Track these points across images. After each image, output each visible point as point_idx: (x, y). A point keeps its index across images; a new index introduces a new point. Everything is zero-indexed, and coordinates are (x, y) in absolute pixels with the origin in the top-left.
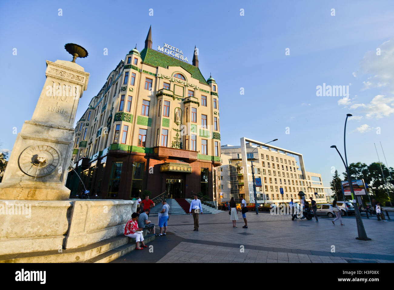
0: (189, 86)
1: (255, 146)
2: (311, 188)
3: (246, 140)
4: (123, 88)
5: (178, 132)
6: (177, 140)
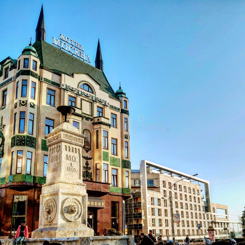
0: (98, 101)
1: (155, 171)
2: (215, 223)
3: (147, 164)
4: (21, 102)
5: (88, 161)
6: (87, 170)
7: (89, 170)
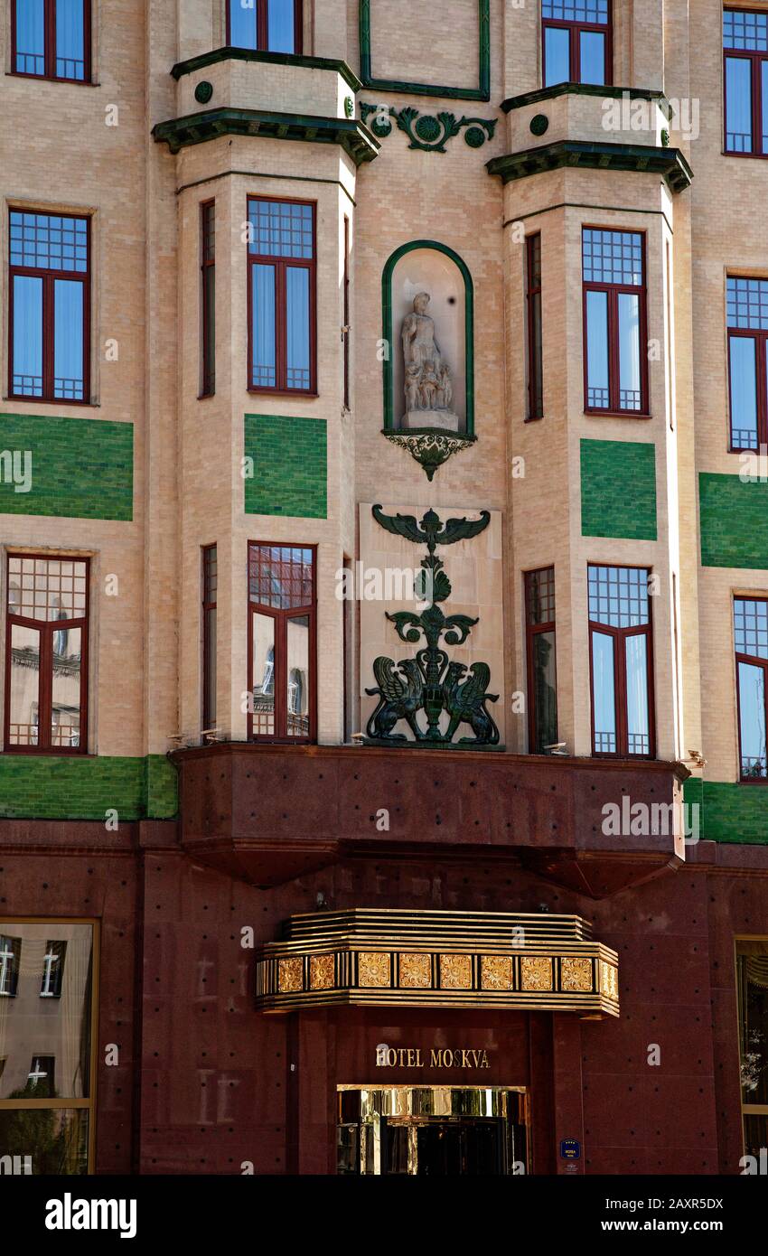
5: (442, 551)
6: (432, 642)
7: (451, 639)
